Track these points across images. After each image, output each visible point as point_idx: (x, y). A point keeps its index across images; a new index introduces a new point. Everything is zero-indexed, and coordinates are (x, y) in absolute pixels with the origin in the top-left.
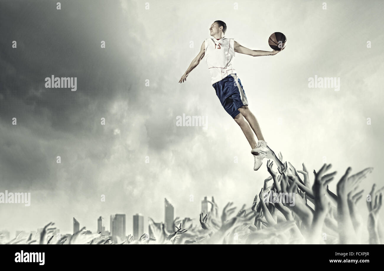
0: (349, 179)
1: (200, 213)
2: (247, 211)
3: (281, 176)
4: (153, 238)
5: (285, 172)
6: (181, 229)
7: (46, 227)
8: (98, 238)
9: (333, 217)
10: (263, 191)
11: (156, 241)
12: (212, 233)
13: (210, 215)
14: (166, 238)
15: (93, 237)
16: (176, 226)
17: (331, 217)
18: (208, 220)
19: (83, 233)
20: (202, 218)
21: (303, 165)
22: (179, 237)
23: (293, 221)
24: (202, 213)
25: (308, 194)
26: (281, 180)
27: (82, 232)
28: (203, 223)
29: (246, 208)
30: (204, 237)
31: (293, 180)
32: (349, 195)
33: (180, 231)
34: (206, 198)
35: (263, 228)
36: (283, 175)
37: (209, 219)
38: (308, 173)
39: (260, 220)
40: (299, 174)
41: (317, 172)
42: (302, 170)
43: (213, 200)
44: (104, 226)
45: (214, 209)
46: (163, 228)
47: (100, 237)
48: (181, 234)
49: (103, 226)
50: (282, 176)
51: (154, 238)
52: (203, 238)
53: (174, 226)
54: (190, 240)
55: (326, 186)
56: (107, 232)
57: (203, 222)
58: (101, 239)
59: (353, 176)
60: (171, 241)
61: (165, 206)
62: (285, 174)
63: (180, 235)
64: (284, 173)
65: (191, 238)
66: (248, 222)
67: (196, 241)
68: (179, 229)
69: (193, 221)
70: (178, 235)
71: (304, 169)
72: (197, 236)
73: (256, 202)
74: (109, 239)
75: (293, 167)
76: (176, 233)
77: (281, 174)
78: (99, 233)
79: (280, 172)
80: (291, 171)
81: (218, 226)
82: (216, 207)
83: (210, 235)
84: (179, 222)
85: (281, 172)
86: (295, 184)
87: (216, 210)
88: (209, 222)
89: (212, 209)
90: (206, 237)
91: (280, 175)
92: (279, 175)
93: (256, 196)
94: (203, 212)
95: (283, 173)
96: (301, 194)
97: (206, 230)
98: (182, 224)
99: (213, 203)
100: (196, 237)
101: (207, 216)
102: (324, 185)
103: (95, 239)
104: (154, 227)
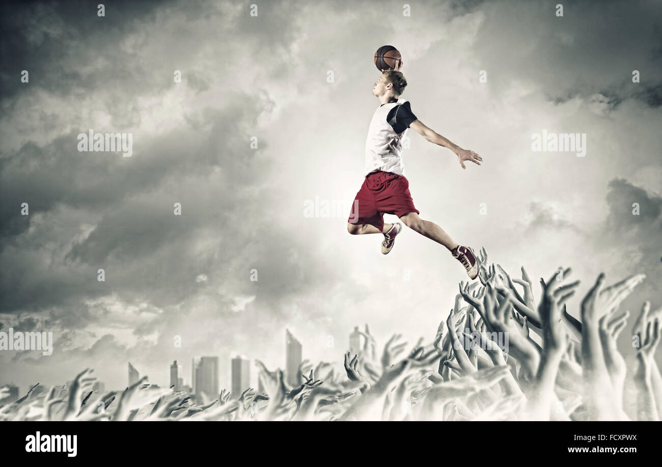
0: (601, 293)
1: (345, 352)
2: (425, 350)
3: (484, 289)
4: (263, 395)
5: (491, 281)
6: (311, 380)
7: (79, 376)
8: (168, 396)
9: (573, 358)
10: (453, 314)
11: (269, 400)
12: (365, 387)
13: (362, 355)
14: (286, 396)
15: (160, 394)
16: (304, 375)
17: (570, 359)
18: (358, 365)
19: (144, 388)
20: (349, 362)
21: (522, 269)
22: (309, 394)
23: (505, 367)
24: (349, 353)
25: (530, 319)
26: (484, 296)
27: (141, 385)
28: (349, 369)
29: (423, 344)
30: (352, 394)
31: (505, 296)
32: (601, 321)
33: (310, 383)
34: (356, 329)
35: (453, 378)
36: (487, 286)
37: (361, 362)
38: (530, 284)
39: (448, 365)
40: (515, 285)
41: (546, 281)
42: (521, 279)
43: (367, 331)
44: (182, 377)
45: (369, 345)
46: (282, 378)
47: (173, 394)
48: (311, 388)
49: (179, 376)
50: (487, 288)
51: (266, 395)
52: (349, 395)
53: (300, 375)
54: (328, 400)
55: (562, 307)
56: (187, 387)
57: (351, 368)
58: (174, 397)
59: (609, 289)
60: (295, 400)
61: (287, 342)
62: (491, 286)
63: (310, 390)
64: (490, 283)
65: (330, 395)
66: (428, 368)
67: (338, 400)
68: (309, 379)
69: (333, 366)
70: (307, 391)
71: (525, 277)
72: (340, 392)
73: (442, 334)
74: (187, 396)
75: (505, 273)
76: (303, 386)
77: (485, 285)
78: (171, 387)
79: (482, 283)
80: (503, 279)
81: (376, 375)
82: (372, 343)
83: (362, 390)
84: (308, 368)
85: (485, 283)
86: (508, 302)
87: (373, 347)
88: (360, 368)
89: (365, 347)
90: (355, 393)
91: (483, 286)
92: (481, 288)
93: (441, 324)
94: (350, 351)
95: (488, 284)
96: (518, 320)
97: (355, 382)
98: (313, 372)
99: (367, 335)
100: (338, 394)
101: (357, 358)
102: (559, 303)
103: (164, 397)
104: (265, 377)
